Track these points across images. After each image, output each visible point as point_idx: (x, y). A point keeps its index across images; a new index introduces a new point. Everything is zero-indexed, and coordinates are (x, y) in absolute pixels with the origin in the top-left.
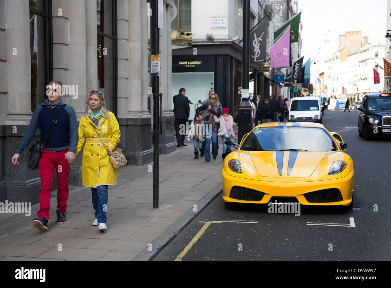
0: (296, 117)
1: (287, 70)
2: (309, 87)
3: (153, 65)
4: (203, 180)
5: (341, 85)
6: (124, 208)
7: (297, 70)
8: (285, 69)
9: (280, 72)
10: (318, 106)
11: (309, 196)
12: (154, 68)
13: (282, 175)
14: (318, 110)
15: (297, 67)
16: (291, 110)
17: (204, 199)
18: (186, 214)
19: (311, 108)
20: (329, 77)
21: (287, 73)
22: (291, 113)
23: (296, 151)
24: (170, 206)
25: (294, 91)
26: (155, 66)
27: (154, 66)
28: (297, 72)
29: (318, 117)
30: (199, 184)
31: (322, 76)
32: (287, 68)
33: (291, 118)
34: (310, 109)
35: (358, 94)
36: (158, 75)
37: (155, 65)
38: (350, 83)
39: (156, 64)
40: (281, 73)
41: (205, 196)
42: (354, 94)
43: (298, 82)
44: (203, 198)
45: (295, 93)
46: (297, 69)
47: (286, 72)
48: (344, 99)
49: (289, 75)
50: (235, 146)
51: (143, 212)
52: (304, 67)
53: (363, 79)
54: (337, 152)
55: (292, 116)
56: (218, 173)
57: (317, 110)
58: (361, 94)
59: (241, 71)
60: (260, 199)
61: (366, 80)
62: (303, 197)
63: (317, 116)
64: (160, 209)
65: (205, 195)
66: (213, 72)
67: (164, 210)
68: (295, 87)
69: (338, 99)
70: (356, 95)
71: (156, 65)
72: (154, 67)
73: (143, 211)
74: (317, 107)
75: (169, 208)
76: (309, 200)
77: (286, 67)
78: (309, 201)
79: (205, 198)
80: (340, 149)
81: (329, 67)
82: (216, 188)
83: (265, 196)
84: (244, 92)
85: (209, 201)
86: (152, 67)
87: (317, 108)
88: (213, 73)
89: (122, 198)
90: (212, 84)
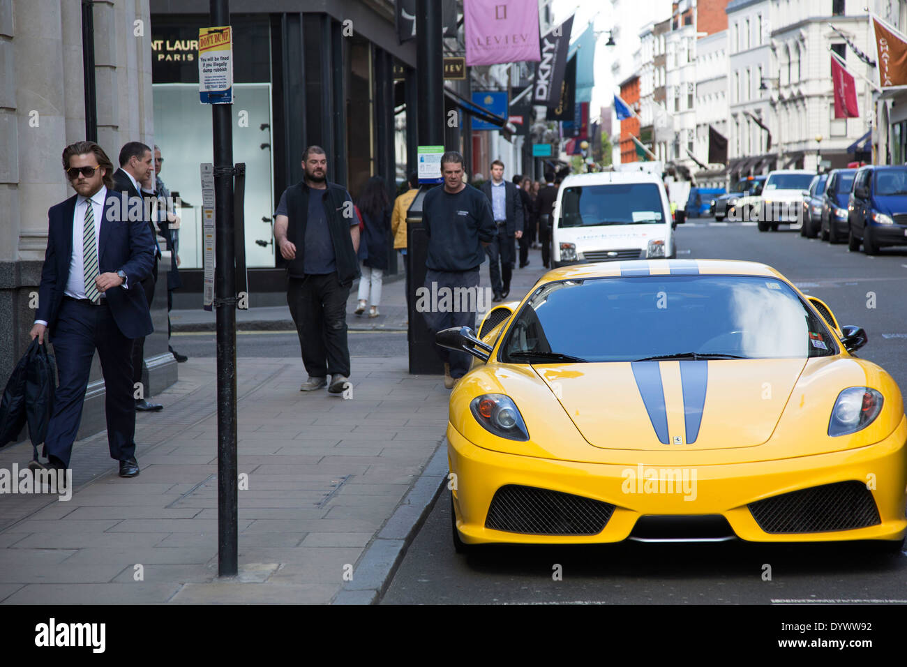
0: (580, 250)
1: (509, 71)
2: (590, 134)
3: (207, 62)
4: (342, 481)
5: (705, 125)
6: (111, 582)
7: (548, 67)
8: (504, 67)
9: (488, 78)
10: (659, 208)
11: (766, 511)
12: (214, 74)
13: (671, 441)
14: (663, 221)
15: (549, 56)
16: (560, 226)
17: (379, 541)
18: (344, 590)
19: (637, 216)
20: (660, 94)
21: (509, 82)
22: (561, 235)
23: (698, 359)
24: (273, 566)
25: (535, 154)
26: (216, 67)
27: (213, 68)
28: (547, 74)
29: (663, 248)
30: (334, 494)
31: (629, 92)
32: (510, 65)
33: (564, 254)
34: (631, 218)
35: (771, 161)
36: (230, 100)
37: (215, 64)
38: (741, 118)
39: (220, 61)
40: (492, 84)
41: (378, 531)
42: (756, 161)
43: (550, 116)
44: (376, 536)
45: (537, 159)
46: (549, 63)
47: (506, 77)
48: (717, 179)
49: (516, 91)
50: (476, 348)
51: (186, 590)
52: (574, 58)
53: (789, 101)
54: (839, 358)
55: (567, 247)
56: (378, 456)
57: (658, 222)
58: (783, 158)
59: (368, 75)
60: (597, 528)
61: (799, 103)
62: (748, 516)
63: (661, 243)
64: (245, 578)
65: (378, 527)
66: (269, 82)
67: (261, 580)
68: (539, 137)
69: (694, 181)
70: (764, 161)
71: (220, 65)
72: (210, 71)
73: (184, 587)
74: (655, 210)
75: (274, 573)
76: (766, 524)
77: (507, 63)
78: (767, 526)
79: (380, 536)
80: (846, 349)
81: (656, 58)
82: (402, 503)
83: (616, 515)
84: (425, 159)
85: (401, 545)
86: (205, 71)
87: (658, 216)
88: (270, 85)
89: (78, 549)
90: (263, 127)
